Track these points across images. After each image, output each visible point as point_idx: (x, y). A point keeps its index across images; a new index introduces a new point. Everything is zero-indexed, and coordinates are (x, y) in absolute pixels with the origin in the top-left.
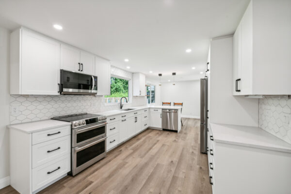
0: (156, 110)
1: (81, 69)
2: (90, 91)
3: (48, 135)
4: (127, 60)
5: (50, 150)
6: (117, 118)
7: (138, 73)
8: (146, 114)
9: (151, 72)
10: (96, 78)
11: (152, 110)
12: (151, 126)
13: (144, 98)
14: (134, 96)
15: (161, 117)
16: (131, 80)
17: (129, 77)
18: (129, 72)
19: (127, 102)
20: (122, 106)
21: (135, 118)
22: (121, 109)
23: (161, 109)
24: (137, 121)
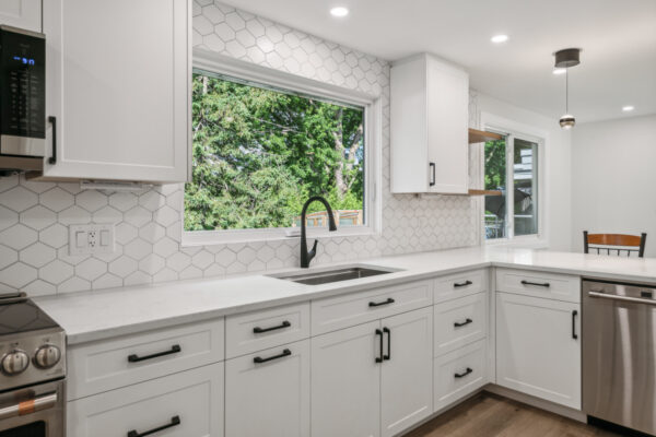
0: (538, 280)
7: (417, 57)
8: (469, 302)
12: (506, 381)
13: (469, 206)
14: (395, 195)
15: (578, 332)
16: (380, 105)
17: (365, 88)
18: (365, 56)
19: (333, 227)
20: (309, 249)
21: (378, 332)
22: (304, 271)
23: (578, 282)
24: (387, 358)
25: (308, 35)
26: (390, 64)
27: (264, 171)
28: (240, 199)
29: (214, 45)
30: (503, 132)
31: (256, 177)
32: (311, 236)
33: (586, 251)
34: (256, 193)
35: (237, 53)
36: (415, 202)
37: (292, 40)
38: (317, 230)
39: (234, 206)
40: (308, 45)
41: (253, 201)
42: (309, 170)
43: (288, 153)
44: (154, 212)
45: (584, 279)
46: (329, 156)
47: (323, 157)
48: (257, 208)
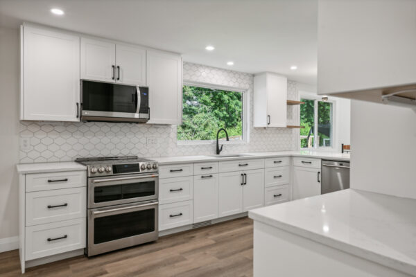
0: (306, 161)
1: (116, 77)
2: (137, 115)
3: (50, 181)
4: (210, 48)
5: (52, 205)
6: (187, 170)
7: (263, 73)
9: (294, 68)
10: (145, 90)
11: (297, 162)
13: (291, 133)
14: (255, 128)
15: (320, 180)
16: (249, 92)
17: (242, 86)
18: (242, 73)
19: (228, 140)
20: (220, 148)
21: (242, 175)
22: (218, 155)
23: (320, 161)
24: (245, 184)
25: (220, 69)
26: (254, 75)
27: (200, 115)
28: (187, 130)
29: (188, 78)
30: (312, 99)
31: (195, 118)
32: (220, 143)
33: (343, 152)
34: (195, 127)
35: (194, 79)
36: (265, 131)
37: (214, 72)
38: (222, 141)
39: (184, 134)
40: (220, 73)
41: (194, 132)
42: (225, 113)
43: (213, 104)
44: (169, 134)
45: (323, 160)
46: (237, 104)
47: (233, 106)
48: (196, 135)
